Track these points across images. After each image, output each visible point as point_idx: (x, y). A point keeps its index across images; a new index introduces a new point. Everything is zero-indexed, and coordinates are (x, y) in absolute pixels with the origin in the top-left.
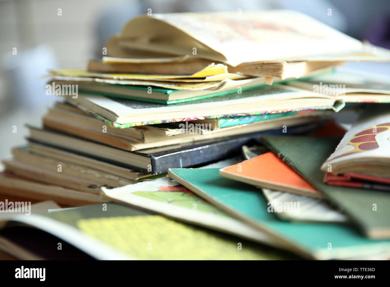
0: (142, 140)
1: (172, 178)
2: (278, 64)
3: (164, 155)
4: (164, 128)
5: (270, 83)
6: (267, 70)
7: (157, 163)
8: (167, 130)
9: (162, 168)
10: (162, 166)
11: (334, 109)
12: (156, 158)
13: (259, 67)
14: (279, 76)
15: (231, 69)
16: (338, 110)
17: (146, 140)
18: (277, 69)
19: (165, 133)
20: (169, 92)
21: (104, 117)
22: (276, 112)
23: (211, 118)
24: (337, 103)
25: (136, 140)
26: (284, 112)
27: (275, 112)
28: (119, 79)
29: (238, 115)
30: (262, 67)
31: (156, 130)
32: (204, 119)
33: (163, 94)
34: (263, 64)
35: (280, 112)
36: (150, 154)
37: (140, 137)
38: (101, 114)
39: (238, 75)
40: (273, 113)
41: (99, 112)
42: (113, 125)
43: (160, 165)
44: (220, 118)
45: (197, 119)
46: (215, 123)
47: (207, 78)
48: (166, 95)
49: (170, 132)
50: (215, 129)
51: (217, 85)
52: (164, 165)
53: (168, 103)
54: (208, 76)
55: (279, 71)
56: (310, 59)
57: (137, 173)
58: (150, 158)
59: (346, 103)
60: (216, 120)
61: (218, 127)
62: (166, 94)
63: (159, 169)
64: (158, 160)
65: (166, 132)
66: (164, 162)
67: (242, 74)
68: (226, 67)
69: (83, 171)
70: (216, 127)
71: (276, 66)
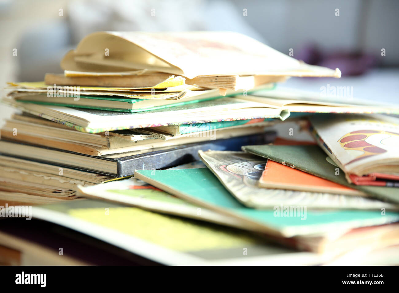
0: (108, 146)
1: (139, 179)
2: (231, 77)
3: (129, 159)
4: (129, 134)
5: (224, 94)
6: (221, 82)
7: (123, 167)
8: (132, 136)
9: (127, 172)
10: (127, 170)
11: (281, 118)
12: (122, 162)
13: (214, 80)
14: (232, 88)
15: (188, 81)
16: (283, 118)
17: (112, 146)
18: (230, 81)
19: (130, 138)
20: (133, 101)
21: (73, 124)
22: (231, 120)
23: (173, 124)
24: (283, 113)
25: (101, 146)
26: (238, 120)
27: (229, 120)
28: (82, 91)
29: (197, 122)
30: (216, 79)
31: (121, 136)
32: (167, 125)
33: (128, 103)
34: (217, 77)
35: (234, 120)
36: (116, 159)
37: (106, 144)
38: (69, 121)
39: (195, 87)
40: (228, 120)
41: (67, 120)
42: (85, 129)
43: (125, 168)
44: (180, 125)
45: (161, 125)
46: (177, 129)
47: (168, 88)
48: (129, 104)
49: (135, 138)
50: (177, 135)
51: (177, 95)
52: (129, 168)
53: (132, 111)
54: (169, 87)
55: (232, 83)
56: (258, 74)
57: (103, 177)
58: (116, 162)
59: (291, 113)
60: (177, 127)
61: (179, 133)
62: (131, 103)
63: (124, 173)
64: (123, 164)
65: (132, 137)
66: (129, 166)
67: (198, 86)
68: (185, 79)
69: (46, 178)
70: (177, 133)
71: (229, 78)
